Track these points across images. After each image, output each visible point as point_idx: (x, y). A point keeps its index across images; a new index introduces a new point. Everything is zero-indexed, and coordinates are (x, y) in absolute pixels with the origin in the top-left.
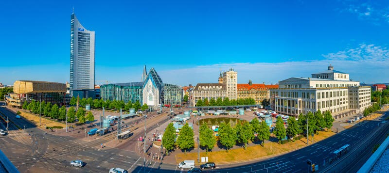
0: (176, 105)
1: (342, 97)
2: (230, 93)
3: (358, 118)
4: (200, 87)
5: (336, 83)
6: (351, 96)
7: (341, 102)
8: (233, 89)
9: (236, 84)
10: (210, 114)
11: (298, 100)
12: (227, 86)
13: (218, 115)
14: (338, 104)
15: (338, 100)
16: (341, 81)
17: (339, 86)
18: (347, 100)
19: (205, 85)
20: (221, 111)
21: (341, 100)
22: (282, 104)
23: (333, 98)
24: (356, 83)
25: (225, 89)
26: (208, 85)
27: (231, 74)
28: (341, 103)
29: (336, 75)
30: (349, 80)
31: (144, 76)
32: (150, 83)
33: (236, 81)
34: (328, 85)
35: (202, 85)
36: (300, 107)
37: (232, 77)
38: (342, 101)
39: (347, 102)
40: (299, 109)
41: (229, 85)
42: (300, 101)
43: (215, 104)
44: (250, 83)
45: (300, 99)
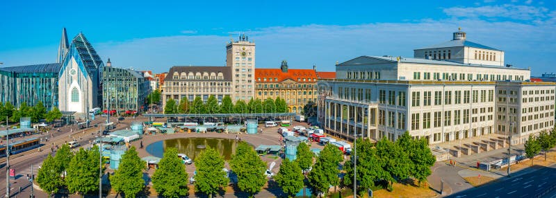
0: (126, 110)
1: (479, 105)
2: (240, 88)
3: (513, 159)
4: (176, 73)
5: (466, 71)
6: (502, 105)
7: (474, 116)
8: (247, 78)
9: (253, 68)
10: (186, 130)
11: (370, 107)
12: (234, 73)
13: (202, 132)
14: (466, 121)
15: (467, 112)
16: (481, 66)
17: (474, 78)
18: (492, 113)
19: (187, 70)
20: (211, 125)
21: (475, 111)
22: (339, 115)
23: (453, 107)
24: (519, 73)
25: (228, 77)
26: (195, 70)
27: (242, 47)
28: (475, 120)
29: (469, 53)
30: (503, 65)
31: (62, 52)
32: (74, 65)
33: (253, 62)
34: (446, 76)
35: (180, 69)
36: (373, 122)
37: (244, 54)
38: (479, 115)
39: (490, 118)
40: (370, 128)
41: (237, 70)
42: (373, 110)
43: (201, 110)
44: (284, 66)
45: (373, 105)
